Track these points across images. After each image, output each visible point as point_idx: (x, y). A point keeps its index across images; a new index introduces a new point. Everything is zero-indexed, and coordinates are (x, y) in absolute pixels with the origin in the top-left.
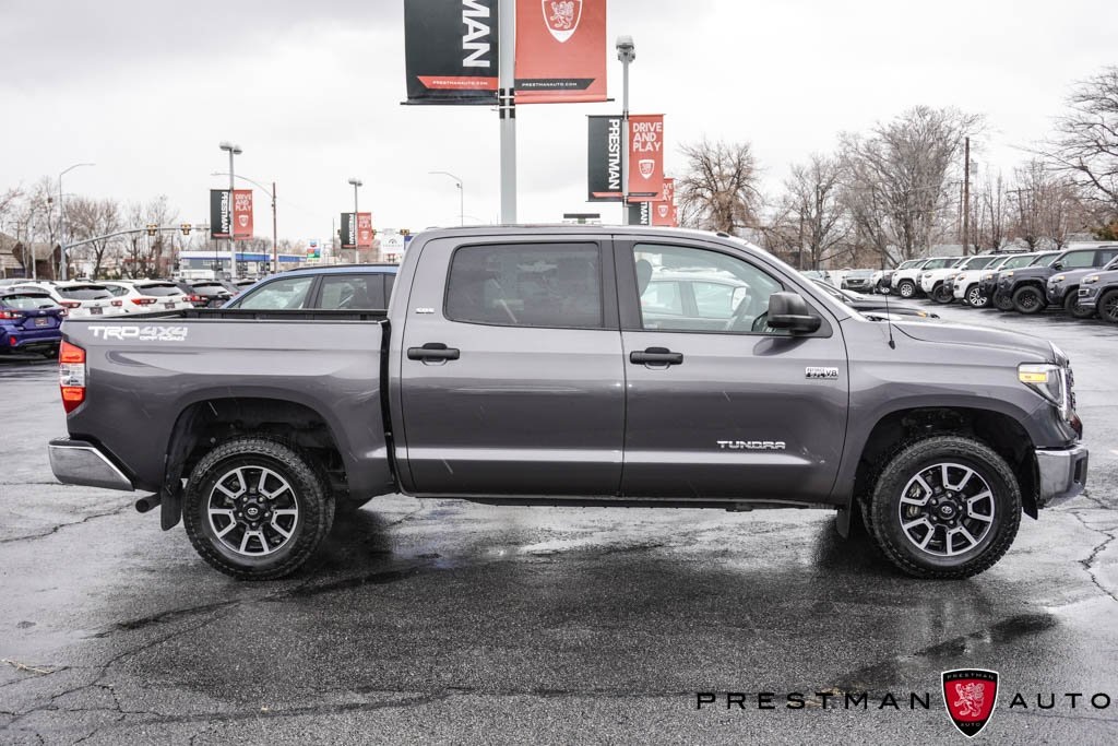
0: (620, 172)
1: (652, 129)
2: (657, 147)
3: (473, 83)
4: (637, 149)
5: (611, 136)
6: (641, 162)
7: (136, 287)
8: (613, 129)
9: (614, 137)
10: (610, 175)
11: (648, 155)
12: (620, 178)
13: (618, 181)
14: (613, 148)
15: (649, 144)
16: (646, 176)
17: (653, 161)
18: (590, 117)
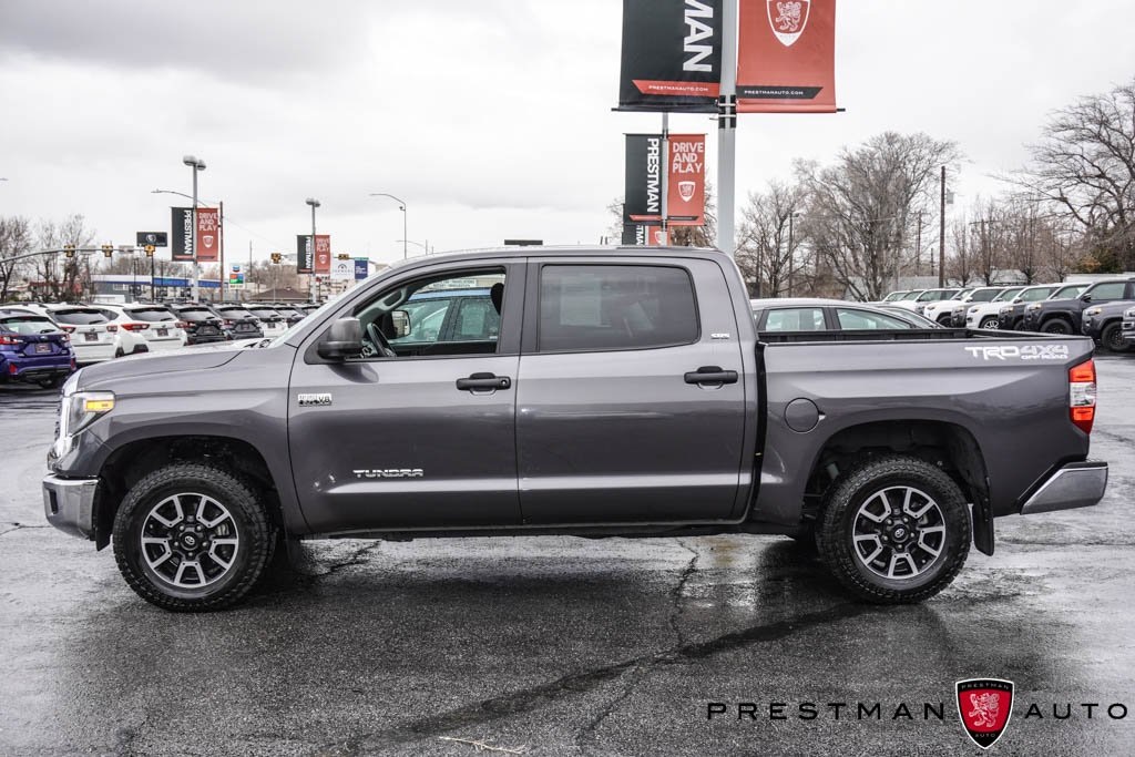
0: (660, 194)
1: (693, 150)
2: (698, 168)
3: (692, 89)
4: (677, 170)
5: (650, 156)
6: (681, 184)
7: (125, 311)
8: (653, 149)
9: (653, 157)
10: (649, 197)
11: (689, 177)
12: (660, 201)
13: (657, 204)
14: (652, 169)
15: (690, 165)
16: (687, 199)
17: (693, 183)
18: (627, 135)
